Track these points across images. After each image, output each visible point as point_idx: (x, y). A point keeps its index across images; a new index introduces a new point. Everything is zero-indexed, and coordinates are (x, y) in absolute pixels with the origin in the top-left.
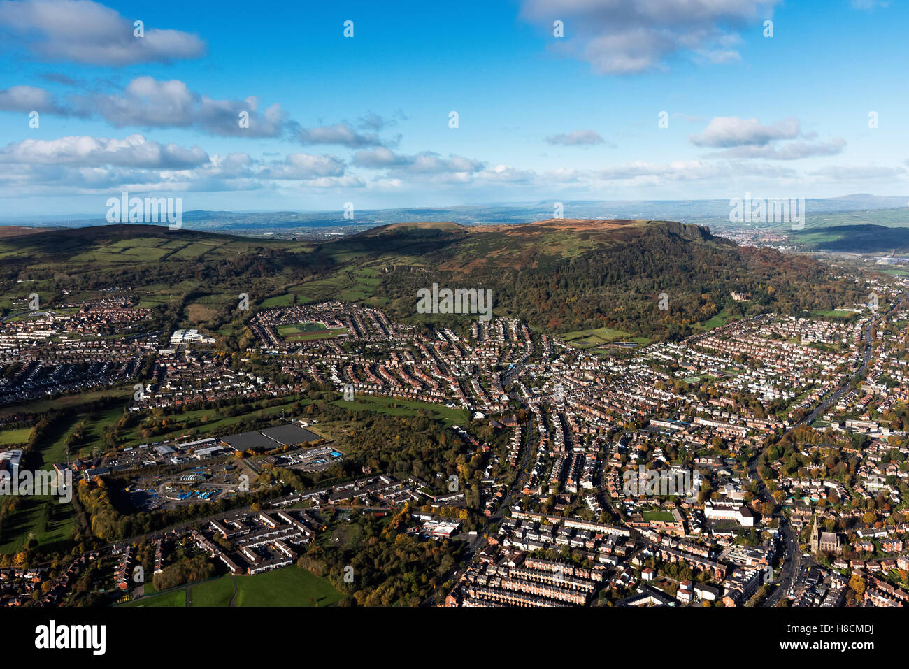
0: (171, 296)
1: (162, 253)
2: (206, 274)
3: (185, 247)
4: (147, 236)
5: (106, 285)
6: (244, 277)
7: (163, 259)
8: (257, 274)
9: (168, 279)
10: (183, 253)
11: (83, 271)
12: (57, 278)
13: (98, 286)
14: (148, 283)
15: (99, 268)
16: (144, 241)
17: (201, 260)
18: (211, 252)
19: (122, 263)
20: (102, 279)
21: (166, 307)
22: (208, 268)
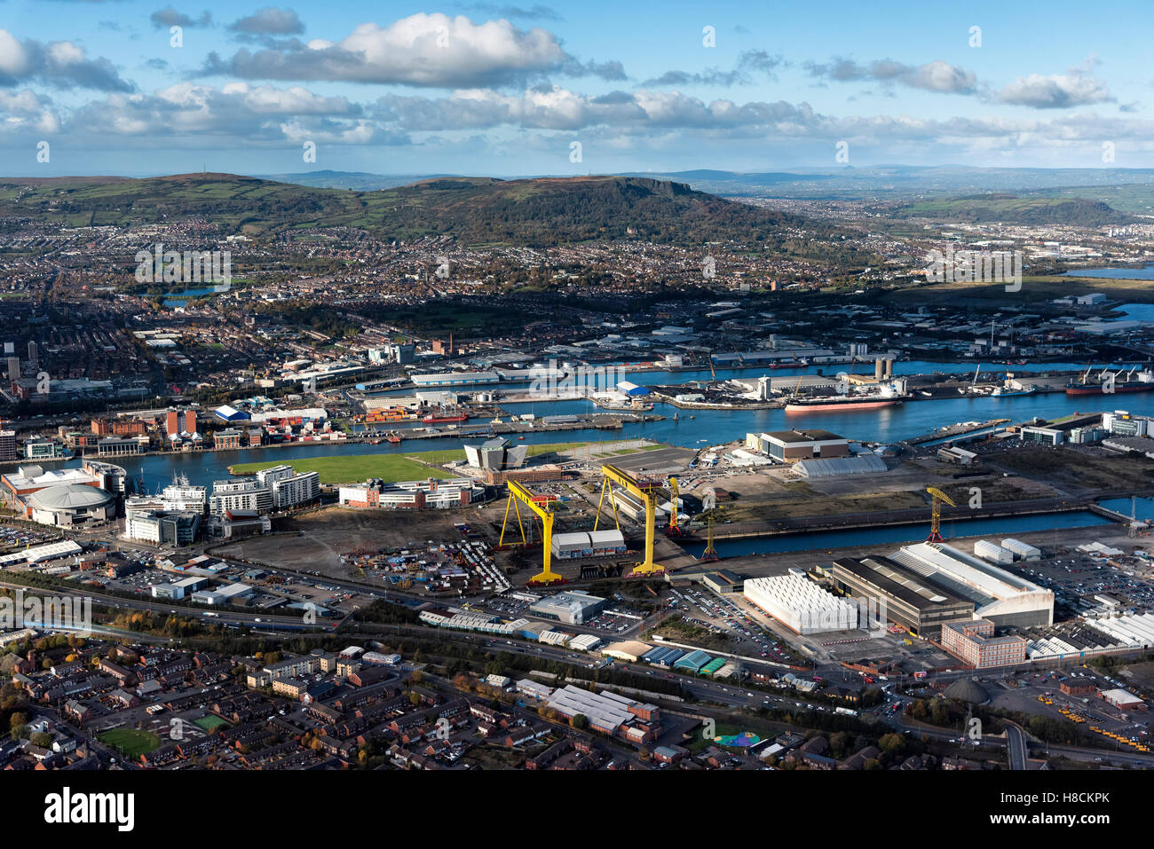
0: (233, 220)
1: (233, 194)
2: (261, 209)
3: (252, 190)
4: (224, 182)
5: (191, 212)
6: (290, 212)
7: (233, 198)
8: (301, 210)
9: (233, 210)
10: (249, 195)
11: (176, 203)
12: (158, 207)
13: (185, 212)
14: (220, 212)
15: (187, 201)
16: (221, 185)
17: (261, 199)
18: (271, 195)
19: (202, 199)
20: (188, 209)
21: (228, 225)
22: (265, 204)
